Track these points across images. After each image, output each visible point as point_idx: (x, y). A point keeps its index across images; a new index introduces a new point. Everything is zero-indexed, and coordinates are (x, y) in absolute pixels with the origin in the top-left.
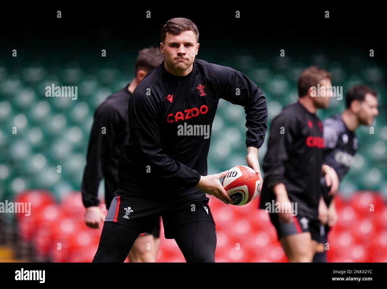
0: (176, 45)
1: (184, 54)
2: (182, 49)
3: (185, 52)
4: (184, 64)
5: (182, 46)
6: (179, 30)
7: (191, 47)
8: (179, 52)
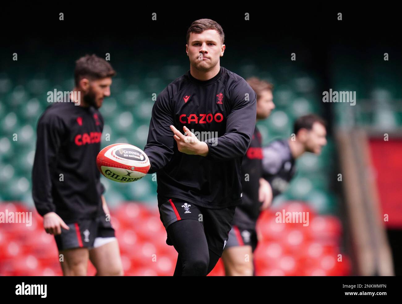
0: (198, 44)
1: (206, 52)
2: (205, 48)
3: (207, 51)
4: (207, 62)
5: (204, 44)
6: (201, 29)
7: (214, 46)
8: (201, 50)
